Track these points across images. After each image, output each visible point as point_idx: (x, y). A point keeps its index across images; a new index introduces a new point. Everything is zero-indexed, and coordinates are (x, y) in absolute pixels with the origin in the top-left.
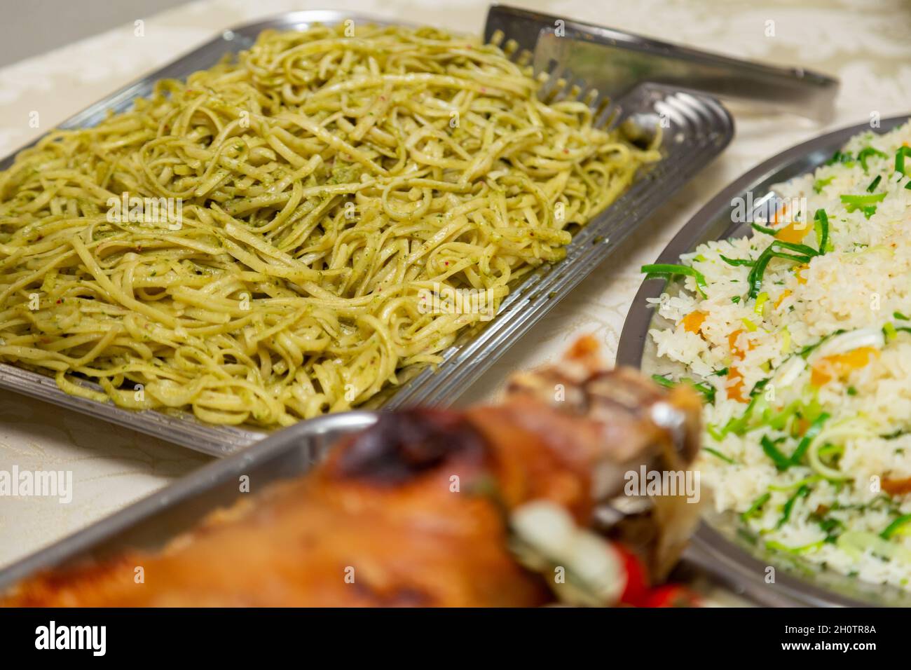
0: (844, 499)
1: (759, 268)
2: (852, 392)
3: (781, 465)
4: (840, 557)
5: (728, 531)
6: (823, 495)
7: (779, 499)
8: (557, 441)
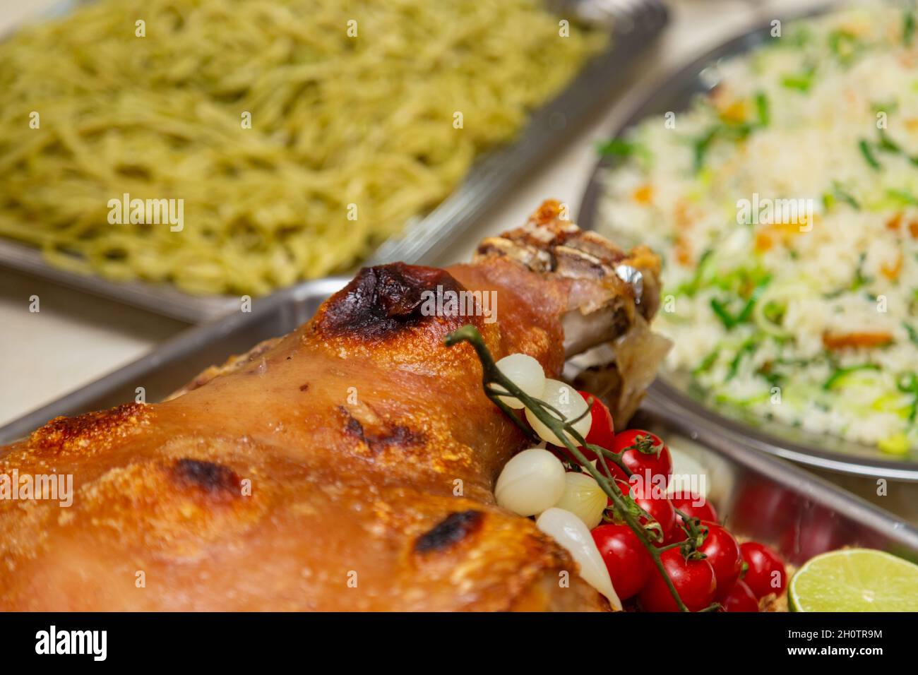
0: (788, 354)
2: (794, 255)
3: (729, 323)
4: (783, 406)
5: (681, 385)
6: (767, 352)
7: (727, 356)
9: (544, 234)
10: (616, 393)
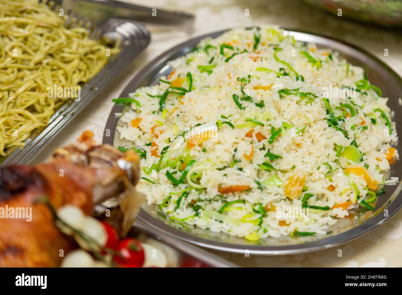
0: (202, 197)
1: (163, 98)
2: (204, 150)
3: (175, 184)
4: (201, 222)
5: (154, 213)
6: (194, 196)
7: (175, 198)
8: (76, 178)
9: (84, 147)
10: (121, 220)
